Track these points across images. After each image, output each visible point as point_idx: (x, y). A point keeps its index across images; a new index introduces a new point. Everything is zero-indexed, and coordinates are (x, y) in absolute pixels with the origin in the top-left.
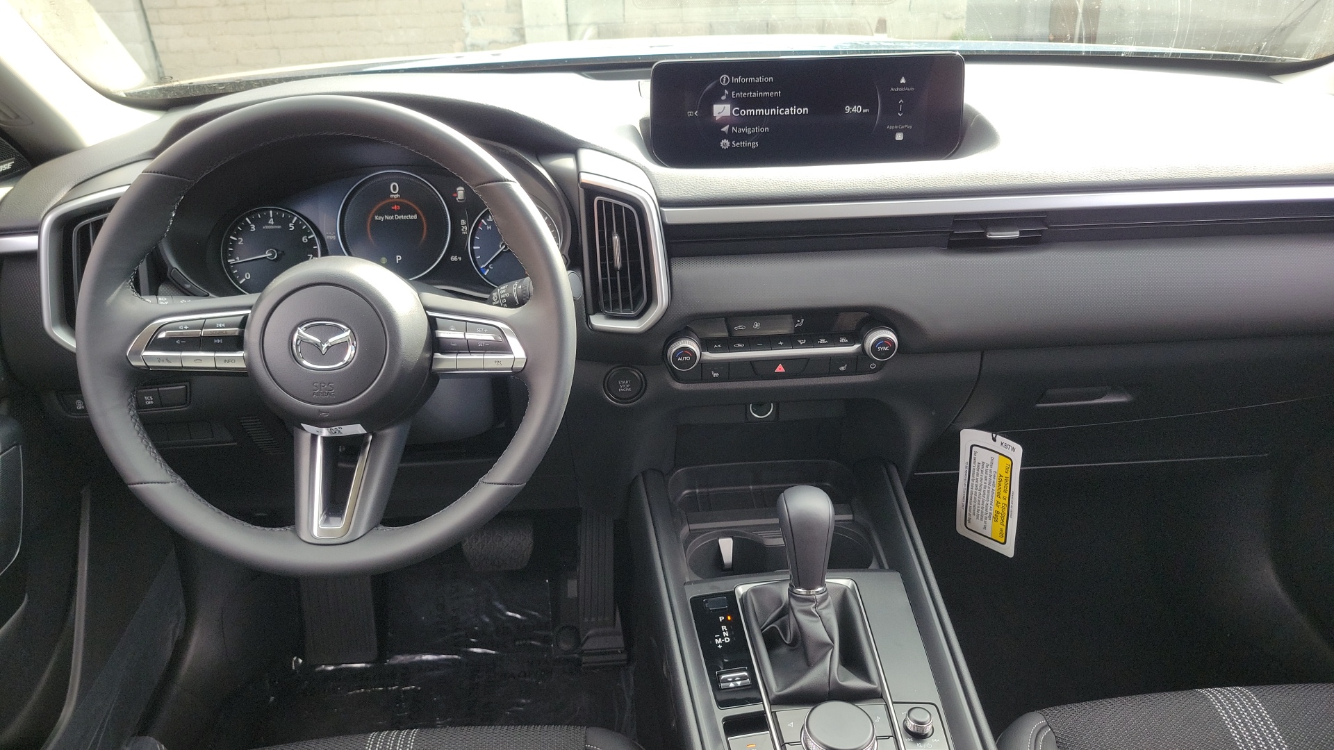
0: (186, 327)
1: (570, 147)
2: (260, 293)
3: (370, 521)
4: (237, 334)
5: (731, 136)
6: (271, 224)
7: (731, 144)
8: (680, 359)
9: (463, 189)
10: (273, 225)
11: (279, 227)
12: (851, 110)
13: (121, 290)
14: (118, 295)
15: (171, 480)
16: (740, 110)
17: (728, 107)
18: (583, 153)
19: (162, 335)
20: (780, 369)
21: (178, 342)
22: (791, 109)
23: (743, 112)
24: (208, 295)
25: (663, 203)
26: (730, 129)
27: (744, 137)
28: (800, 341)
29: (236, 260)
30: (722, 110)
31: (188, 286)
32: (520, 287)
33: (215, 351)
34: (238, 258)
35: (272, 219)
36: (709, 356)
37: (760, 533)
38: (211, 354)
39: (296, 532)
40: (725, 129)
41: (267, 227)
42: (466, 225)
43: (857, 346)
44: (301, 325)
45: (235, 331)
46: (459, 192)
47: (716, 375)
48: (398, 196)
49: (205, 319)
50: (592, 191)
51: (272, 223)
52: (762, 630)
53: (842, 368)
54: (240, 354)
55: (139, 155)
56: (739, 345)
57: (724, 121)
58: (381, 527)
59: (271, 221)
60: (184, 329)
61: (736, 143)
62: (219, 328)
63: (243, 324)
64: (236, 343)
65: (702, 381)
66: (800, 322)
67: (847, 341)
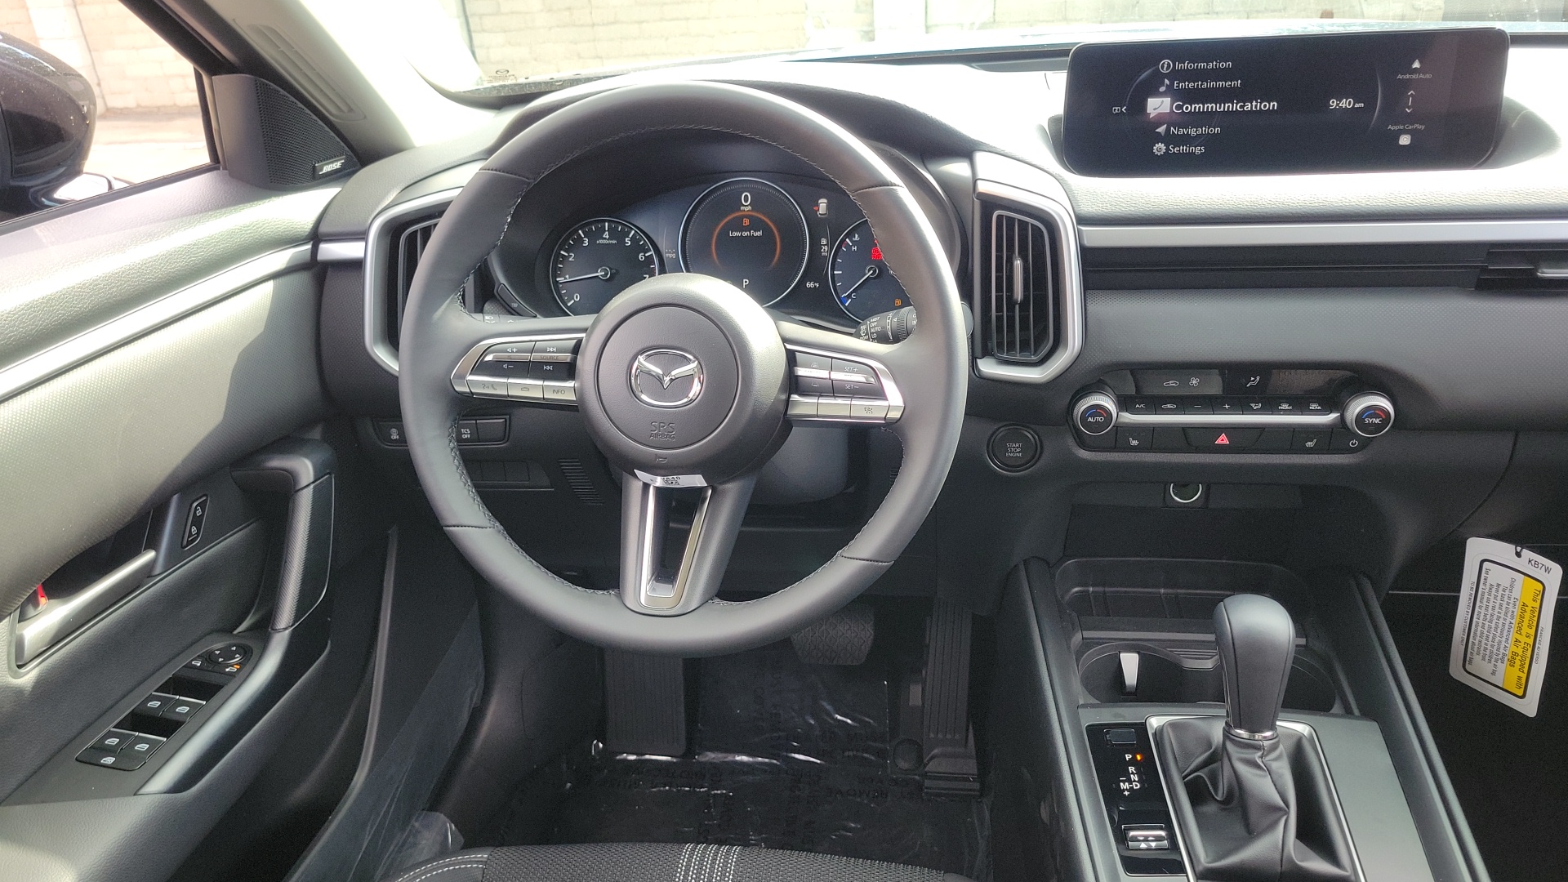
0: (515, 350)
1: (964, 149)
2: (596, 315)
3: (706, 592)
4: (568, 360)
5: (1168, 139)
6: (605, 238)
7: (1168, 149)
8: (1090, 419)
9: (825, 201)
10: (608, 239)
11: (614, 242)
12: (1338, 105)
13: (449, 304)
14: (446, 309)
15: (489, 525)
16: (1183, 106)
17: (1167, 100)
18: (979, 157)
19: (489, 358)
20: (1223, 440)
21: (505, 366)
22: (1254, 103)
23: (1187, 108)
24: (536, 317)
25: (1082, 220)
26: (1168, 130)
27: (1186, 140)
28: (1253, 405)
29: (566, 278)
30: (1159, 105)
31: (515, 305)
32: (895, 320)
33: (544, 379)
34: (567, 276)
35: (607, 233)
36: (1128, 418)
37: (1177, 651)
38: (540, 383)
39: (620, 597)
40: (1162, 129)
41: (601, 241)
42: (827, 245)
43: (1333, 416)
44: (642, 352)
45: (567, 357)
46: (821, 205)
47: (1135, 443)
48: (749, 208)
49: (536, 341)
50: (990, 204)
51: (607, 237)
52: (1184, 778)
53: (1310, 444)
54: (570, 384)
55: (473, 155)
56: (1169, 406)
57: (1160, 120)
58: (717, 600)
59: (606, 235)
60: (513, 352)
61: (1174, 148)
62: (550, 352)
63: (576, 349)
64: (568, 370)
65: (1114, 449)
66: (1253, 381)
67: (1319, 408)
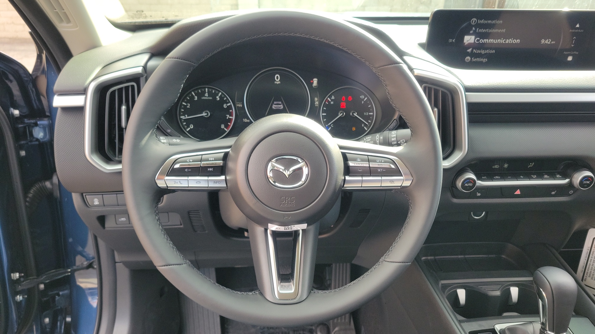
0: (191, 161)
4: (222, 165)
5: (472, 55)
6: (206, 96)
7: (471, 59)
8: (466, 185)
9: (316, 79)
10: (208, 97)
11: (211, 98)
12: (544, 42)
14: (148, 139)
15: (184, 262)
16: (480, 40)
17: (473, 37)
19: (177, 166)
20: (518, 192)
21: (186, 170)
22: (510, 40)
23: (481, 41)
24: (180, 137)
26: (472, 50)
27: (480, 56)
28: (533, 176)
29: (185, 117)
30: (469, 39)
31: (169, 131)
33: (208, 176)
34: (186, 116)
35: (207, 94)
36: (480, 183)
37: (484, 287)
38: (206, 178)
39: (262, 295)
40: (469, 50)
41: (204, 98)
42: (318, 101)
43: (567, 180)
45: (221, 163)
46: (314, 82)
48: (279, 82)
49: (202, 155)
50: (420, 80)
51: (207, 96)
53: (553, 193)
54: (223, 177)
56: (497, 177)
57: (470, 46)
59: (207, 95)
61: (474, 59)
62: (211, 161)
63: (226, 158)
64: (221, 170)
66: (531, 165)
67: (561, 177)
